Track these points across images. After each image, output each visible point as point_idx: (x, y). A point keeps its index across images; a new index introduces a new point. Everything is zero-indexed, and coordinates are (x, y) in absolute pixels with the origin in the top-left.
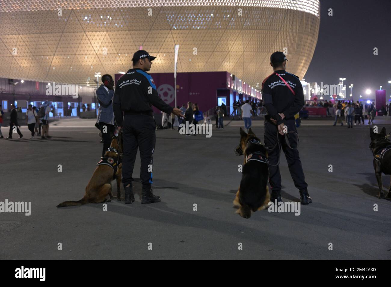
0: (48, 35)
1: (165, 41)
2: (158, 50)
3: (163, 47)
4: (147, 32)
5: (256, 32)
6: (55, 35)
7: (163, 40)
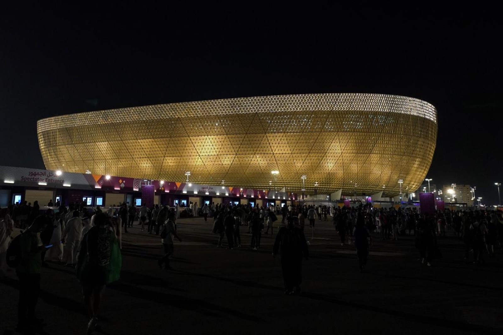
0: (159, 140)
1: (260, 144)
2: (255, 151)
3: (258, 149)
4: (243, 136)
5: (368, 135)
6: (165, 139)
7: (259, 142)
